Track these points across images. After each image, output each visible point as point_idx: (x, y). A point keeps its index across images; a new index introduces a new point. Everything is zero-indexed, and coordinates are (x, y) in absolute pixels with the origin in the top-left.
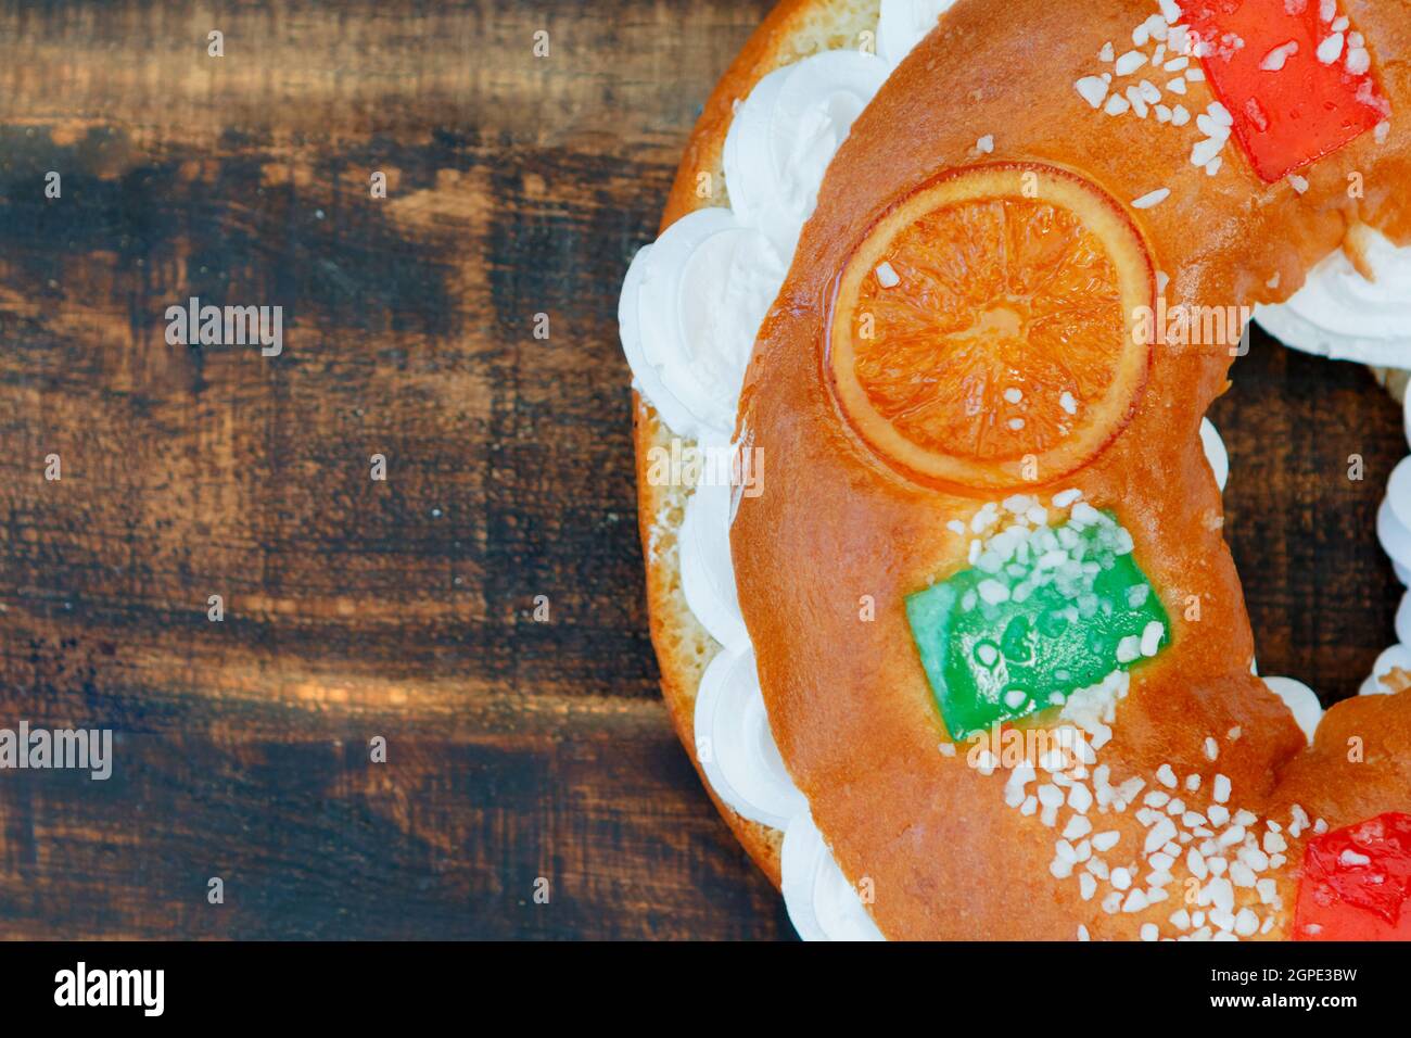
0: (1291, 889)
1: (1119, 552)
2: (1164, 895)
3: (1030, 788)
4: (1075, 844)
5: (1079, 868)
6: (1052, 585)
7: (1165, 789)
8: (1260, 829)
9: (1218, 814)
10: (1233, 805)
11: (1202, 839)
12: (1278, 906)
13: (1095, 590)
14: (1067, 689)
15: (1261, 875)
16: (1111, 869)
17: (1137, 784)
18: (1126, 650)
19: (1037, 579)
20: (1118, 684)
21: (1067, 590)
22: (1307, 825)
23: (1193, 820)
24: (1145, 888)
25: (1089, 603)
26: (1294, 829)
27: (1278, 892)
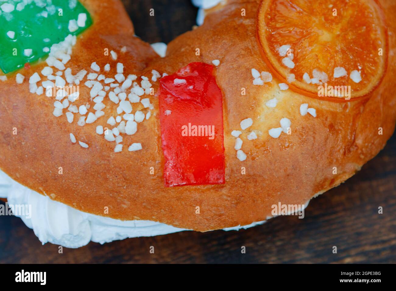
0: (156, 101)
2: (103, 113)
3: (39, 84)
4: (62, 101)
5: (65, 110)
6: (34, 3)
7: (96, 72)
8: (139, 80)
9: (119, 77)
10: (126, 73)
11: (115, 88)
12: (152, 108)
14: (49, 45)
15: (142, 97)
16: (78, 107)
17: (83, 73)
18: (72, 26)
20: (71, 41)
21: (40, 5)
22: (159, 76)
23: (108, 81)
24: (94, 112)
25: (51, 9)
26: (154, 78)
27: (151, 103)
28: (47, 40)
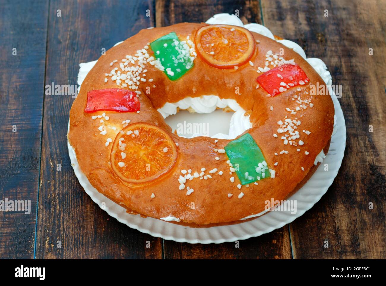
1: (186, 66)
2: (123, 70)
3: (142, 52)
4: (132, 58)
5: (128, 59)
6: (179, 54)
7: (143, 70)
8: (136, 85)
9: (138, 78)
10: (140, 81)
11: (134, 75)
12: (122, 87)
13: (179, 62)
14: (161, 60)
15: (127, 84)
16: (128, 63)
17: (143, 67)
18: (168, 69)
19: (179, 51)
20: (162, 68)
21: (178, 57)
22: (138, 94)
23: (137, 74)
24: (124, 67)
25: (176, 61)
26: (137, 92)
27: (125, 87)
28: (163, 60)
